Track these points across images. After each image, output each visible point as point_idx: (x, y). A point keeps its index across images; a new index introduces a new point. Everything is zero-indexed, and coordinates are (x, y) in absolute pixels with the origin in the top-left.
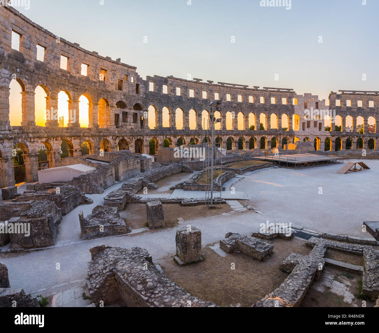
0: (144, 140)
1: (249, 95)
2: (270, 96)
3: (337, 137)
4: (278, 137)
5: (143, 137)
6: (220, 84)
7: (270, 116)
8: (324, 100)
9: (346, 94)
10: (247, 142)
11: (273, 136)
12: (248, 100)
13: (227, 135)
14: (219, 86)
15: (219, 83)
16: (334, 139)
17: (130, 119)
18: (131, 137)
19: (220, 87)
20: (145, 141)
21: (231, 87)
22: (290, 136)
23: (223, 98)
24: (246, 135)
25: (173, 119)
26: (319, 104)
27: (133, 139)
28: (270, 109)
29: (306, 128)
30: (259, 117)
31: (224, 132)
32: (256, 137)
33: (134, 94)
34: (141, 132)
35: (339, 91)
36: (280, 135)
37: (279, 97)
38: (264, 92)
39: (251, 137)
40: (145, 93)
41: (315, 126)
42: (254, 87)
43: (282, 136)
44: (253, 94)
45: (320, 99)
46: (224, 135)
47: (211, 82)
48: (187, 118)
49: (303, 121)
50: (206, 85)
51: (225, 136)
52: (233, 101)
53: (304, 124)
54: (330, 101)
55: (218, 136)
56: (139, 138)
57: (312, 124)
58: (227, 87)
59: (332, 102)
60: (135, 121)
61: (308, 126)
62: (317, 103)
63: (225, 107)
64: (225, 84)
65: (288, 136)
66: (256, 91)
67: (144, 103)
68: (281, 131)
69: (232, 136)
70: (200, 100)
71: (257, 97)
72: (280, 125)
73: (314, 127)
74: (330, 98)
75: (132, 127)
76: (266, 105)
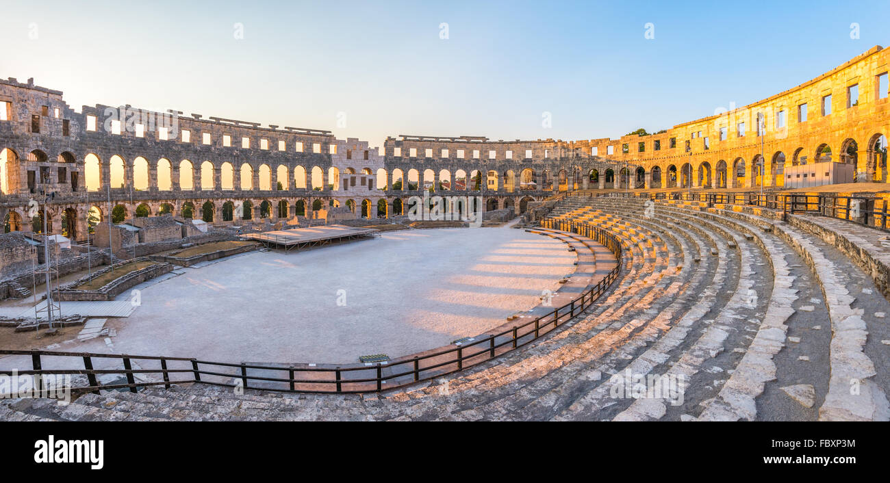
0: (78, 210)
1: (261, 137)
2: (295, 140)
3: (395, 198)
4: (306, 200)
5: (77, 206)
6: (214, 121)
7: (294, 169)
8: (377, 149)
9: (410, 140)
10: (256, 208)
11: (297, 199)
12: (259, 146)
13: (222, 198)
14: (212, 123)
15: (211, 118)
16: (391, 200)
17: (54, 176)
18: (55, 206)
19: (213, 125)
20: (79, 212)
21: (231, 125)
22: (324, 198)
23: (217, 141)
24: (255, 198)
25: (130, 175)
26: (370, 153)
27: (60, 209)
28: (293, 159)
29: (350, 188)
30: (276, 172)
31: (217, 194)
32: (271, 201)
33: (61, 136)
34: (72, 197)
35: (400, 136)
36: (310, 196)
37: (310, 141)
38: (285, 134)
39: (262, 201)
40: (80, 135)
41: (363, 183)
42: (270, 126)
43: (312, 198)
44: (268, 137)
45: (371, 146)
46: (217, 199)
47: (197, 116)
48: (153, 172)
49: (344, 177)
50: (188, 121)
51: (220, 200)
52: (234, 146)
53: (346, 181)
54: (386, 150)
55: (208, 201)
56: (69, 206)
57: (358, 181)
58: (225, 125)
59: (389, 151)
60: (62, 180)
61: (353, 184)
62: (366, 152)
63: (220, 155)
64: (221, 119)
65: (322, 199)
66: (272, 132)
67: (76, 150)
68: (309, 191)
69: (232, 200)
70: (177, 145)
71: (273, 142)
72: (309, 182)
73: (362, 185)
74: (386, 145)
75: (57, 190)
76: (288, 154)
